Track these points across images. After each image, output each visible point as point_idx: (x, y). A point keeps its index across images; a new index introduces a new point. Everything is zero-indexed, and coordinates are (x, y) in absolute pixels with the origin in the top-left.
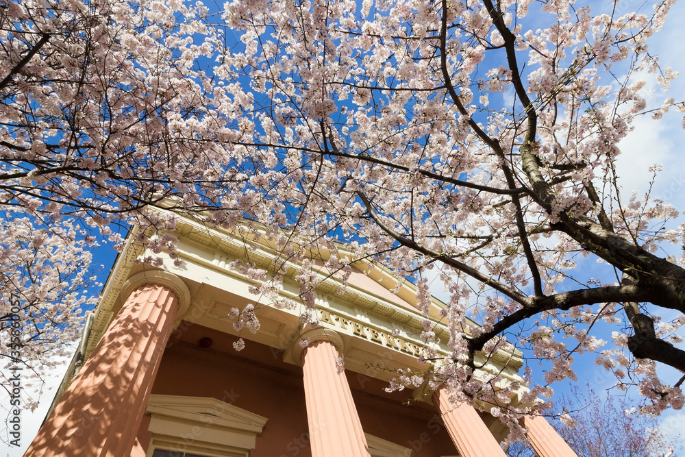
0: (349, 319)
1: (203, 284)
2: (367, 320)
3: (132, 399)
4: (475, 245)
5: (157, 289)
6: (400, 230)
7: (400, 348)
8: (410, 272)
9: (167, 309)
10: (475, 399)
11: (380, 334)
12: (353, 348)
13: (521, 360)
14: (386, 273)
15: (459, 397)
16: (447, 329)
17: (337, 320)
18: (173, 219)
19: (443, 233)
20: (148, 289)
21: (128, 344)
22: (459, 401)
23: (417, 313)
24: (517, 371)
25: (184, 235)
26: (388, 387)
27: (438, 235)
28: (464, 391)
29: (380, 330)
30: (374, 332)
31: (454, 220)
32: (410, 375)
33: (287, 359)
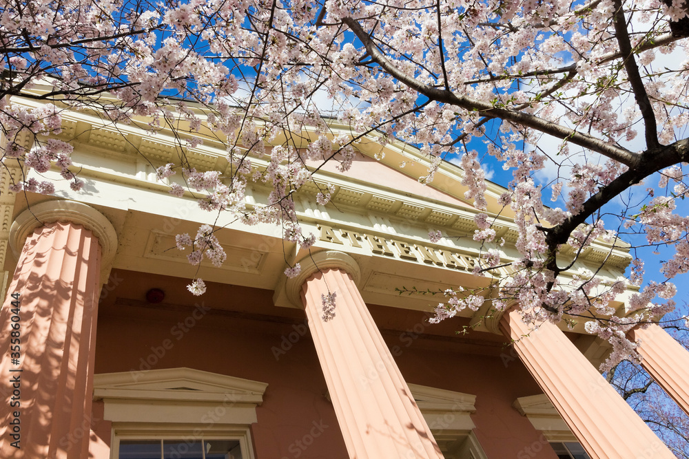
0: (362, 232)
1: (131, 212)
2: (390, 230)
3: (72, 382)
4: (550, 86)
5: (63, 229)
6: (424, 80)
7: (445, 262)
8: (447, 145)
9: (86, 256)
10: (561, 313)
11: (412, 248)
12: (375, 273)
13: (628, 255)
14: (411, 155)
15: (537, 314)
16: (514, 226)
17: (345, 236)
18: (55, 114)
19: (496, 74)
20: (49, 230)
21: (44, 313)
22: (538, 320)
23: (465, 210)
24: (623, 272)
25: (81, 140)
26: (434, 317)
27: (488, 77)
28: (544, 306)
29: (412, 242)
30: (403, 246)
31: (512, 48)
32: (463, 295)
33: (280, 301)
